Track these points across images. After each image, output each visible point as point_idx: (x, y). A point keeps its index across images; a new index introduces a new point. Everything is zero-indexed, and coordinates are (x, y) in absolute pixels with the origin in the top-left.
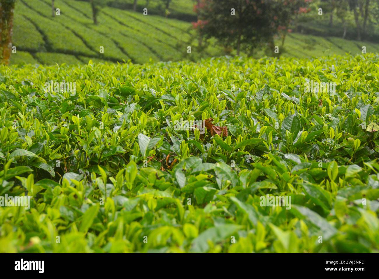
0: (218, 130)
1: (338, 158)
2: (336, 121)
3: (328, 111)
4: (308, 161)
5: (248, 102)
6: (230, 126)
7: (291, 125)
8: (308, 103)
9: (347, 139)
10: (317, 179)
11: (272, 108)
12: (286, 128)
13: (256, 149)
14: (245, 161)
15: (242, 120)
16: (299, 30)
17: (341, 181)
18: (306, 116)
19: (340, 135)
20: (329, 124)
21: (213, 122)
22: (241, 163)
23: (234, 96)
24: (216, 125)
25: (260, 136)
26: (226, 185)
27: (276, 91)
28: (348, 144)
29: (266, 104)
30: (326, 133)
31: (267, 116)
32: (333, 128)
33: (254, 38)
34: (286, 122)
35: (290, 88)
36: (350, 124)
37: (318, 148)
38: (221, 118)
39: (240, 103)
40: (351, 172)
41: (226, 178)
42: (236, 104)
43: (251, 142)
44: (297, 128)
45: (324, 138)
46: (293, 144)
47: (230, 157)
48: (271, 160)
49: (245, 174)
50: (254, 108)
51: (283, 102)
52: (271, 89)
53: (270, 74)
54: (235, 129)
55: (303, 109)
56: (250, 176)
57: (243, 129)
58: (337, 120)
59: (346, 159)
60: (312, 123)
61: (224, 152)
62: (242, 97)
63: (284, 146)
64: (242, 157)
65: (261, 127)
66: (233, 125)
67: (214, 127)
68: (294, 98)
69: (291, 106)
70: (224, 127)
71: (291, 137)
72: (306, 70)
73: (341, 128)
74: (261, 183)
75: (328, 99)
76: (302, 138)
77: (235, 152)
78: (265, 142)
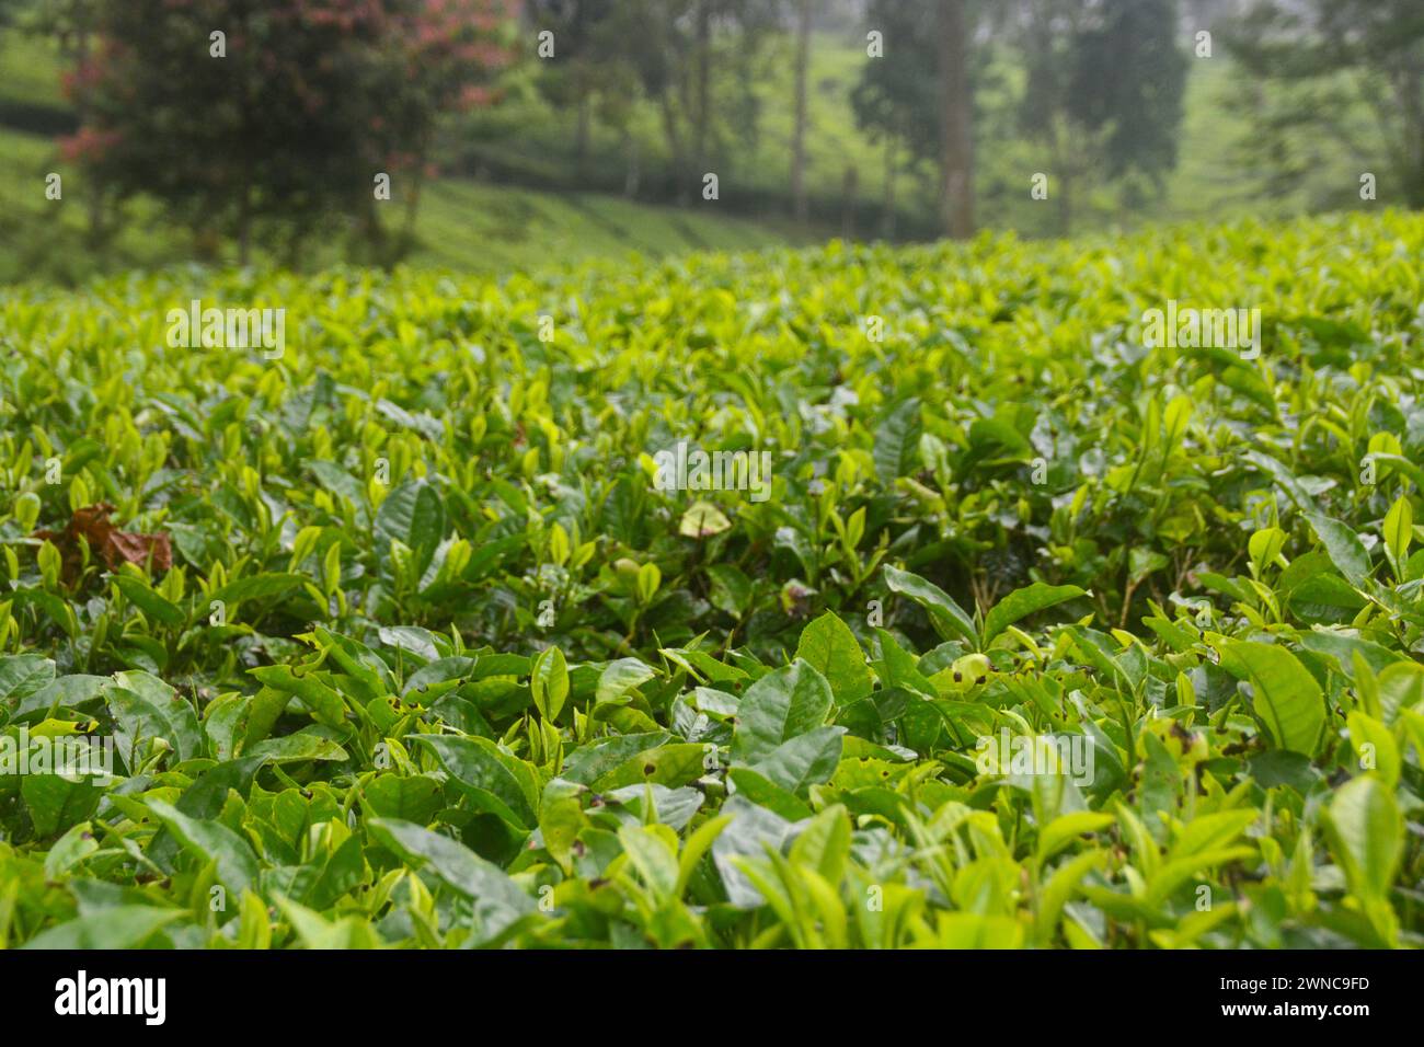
0: (134, 548)
1: (582, 636)
2: (576, 501)
3: (546, 465)
4: (464, 650)
5: (252, 437)
6: (179, 531)
7: (409, 520)
8: (478, 438)
9: (613, 567)
10: (497, 717)
11: (341, 458)
12: (392, 532)
13: (280, 615)
14: (238, 661)
15: (226, 505)
16: (469, 168)
17: (580, 719)
18: (470, 484)
19: (588, 551)
20: (548, 514)
21: (113, 518)
22: (223, 668)
23: (201, 417)
24: (128, 527)
25: (293, 563)
26: (151, 755)
27: (357, 394)
28: (619, 585)
29: (321, 444)
30: (536, 544)
31: (326, 491)
32: (563, 525)
33: (299, 197)
34: (393, 507)
35: (414, 384)
36: (622, 511)
37: (511, 602)
38: (146, 501)
39: (220, 443)
40: (614, 685)
41: (151, 727)
42: (208, 448)
43: (257, 588)
44: (431, 530)
45: (533, 565)
46: (421, 591)
47: (180, 647)
48: (324, 652)
49: (226, 708)
50: (274, 459)
51: (382, 434)
52: (340, 388)
53: (342, 333)
54: (200, 541)
55: (456, 459)
56: (245, 717)
57: (232, 541)
58: (575, 497)
59: (612, 638)
60: (489, 512)
61: (158, 627)
62: (231, 418)
63: (388, 598)
64: (227, 647)
65: (298, 531)
66: (191, 528)
67: (117, 534)
68: (425, 420)
69: (412, 450)
70: (157, 534)
71: (410, 562)
72: (478, 314)
73: (592, 526)
74: (286, 741)
75: (546, 423)
76: (451, 568)
77: (198, 629)
78: (315, 585)
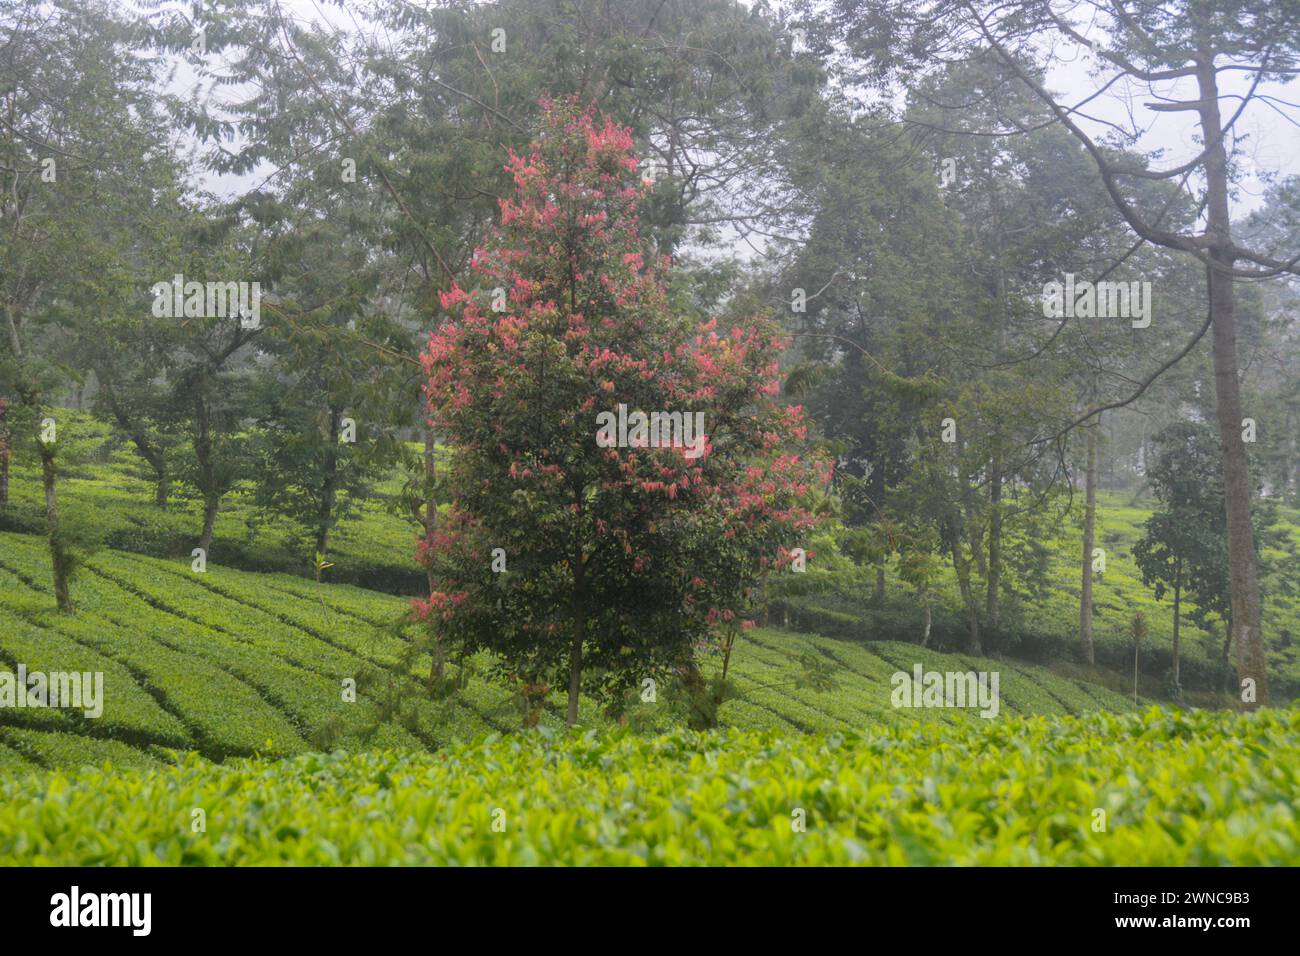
16: (775, 616)
33: (626, 650)
72: (835, 796)
